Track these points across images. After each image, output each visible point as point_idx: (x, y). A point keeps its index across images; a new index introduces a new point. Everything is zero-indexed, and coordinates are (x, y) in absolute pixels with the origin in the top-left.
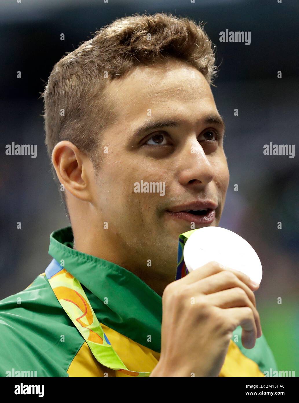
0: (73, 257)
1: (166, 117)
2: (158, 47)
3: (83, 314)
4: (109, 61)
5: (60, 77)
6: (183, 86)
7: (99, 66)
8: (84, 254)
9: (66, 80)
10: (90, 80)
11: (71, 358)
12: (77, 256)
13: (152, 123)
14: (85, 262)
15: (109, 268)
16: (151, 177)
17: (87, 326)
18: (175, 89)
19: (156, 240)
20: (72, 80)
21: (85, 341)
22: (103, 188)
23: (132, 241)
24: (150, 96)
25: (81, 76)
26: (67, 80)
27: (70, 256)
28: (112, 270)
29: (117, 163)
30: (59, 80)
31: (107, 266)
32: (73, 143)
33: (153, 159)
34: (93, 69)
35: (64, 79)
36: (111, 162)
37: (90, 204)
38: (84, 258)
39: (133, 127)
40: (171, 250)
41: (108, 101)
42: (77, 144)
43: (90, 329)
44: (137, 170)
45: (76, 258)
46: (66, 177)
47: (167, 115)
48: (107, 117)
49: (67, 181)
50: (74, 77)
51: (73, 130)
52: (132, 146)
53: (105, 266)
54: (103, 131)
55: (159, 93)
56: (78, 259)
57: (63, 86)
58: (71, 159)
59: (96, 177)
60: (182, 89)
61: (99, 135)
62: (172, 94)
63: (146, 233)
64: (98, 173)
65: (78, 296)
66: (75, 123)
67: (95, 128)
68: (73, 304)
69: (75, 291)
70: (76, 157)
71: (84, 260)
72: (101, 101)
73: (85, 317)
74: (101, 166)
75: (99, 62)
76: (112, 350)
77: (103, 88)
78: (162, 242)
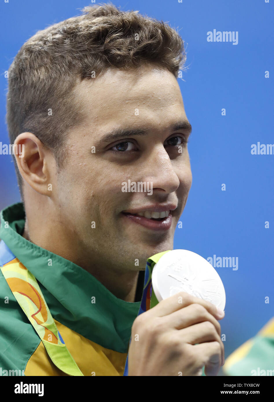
0: (27, 249)
1: (135, 126)
2: (132, 52)
3: (38, 310)
4: (80, 59)
5: (27, 64)
6: (154, 94)
7: (70, 63)
8: (39, 248)
9: (34, 70)
10: (59, 76)
11: (28, 358)
12: (32, 248)
13: (121, 131)
14: (40, 256)
15: (65, 266)
16: (114, 182)
17: (42, 323)
18: (146, 96)
19: (113, 242)
20: (40, 72)
21: (41, 340)
22: (64, 186)
23: (89, 241)
24: (120, 103)
25: (50, 70)
26: (36, 71)
27: (24, 247)
28: (68, 268)
29: (81, 165)
30: (26, 67)
31: (63, 263)
32: (37, 137)
33: (117, 165)
34: (63, 65)
35: (32, 68)
36: (75, 163)
37: (49, 198)
38: (39, 252)
39: (101, 132)
40: (129, 254)
41: (77, 101)
42: (41, 138)
43: (45, 327)
44: (101, 175)
45: (31, 250)
46: (27, 169)
47: (136, 124)
48: (75, 117)
49: (27, 173)
50: (43, 70)
51: (39, 123)
52: (98, 150)
53: (61, 263)
54: (69, 130)
55: (130, 100)
56: (33, 252)
57: (31, 76)
58: (33, 151)
59: (58, 174)
60: (153, 96)
61: (65, 134)
62: (143, 101)
63: (104, 235)
64: (60, 170)
65: (33, 290)
66: (40, 117)
67: (61, 126)
68: (28, 298)
69: (29, 284)
70: (38, 149)
71: (39, 254)
72: (69, 100)
73: (40, 313)
74: (64, 165)
75: (70, 58)
76: (66, 351)
77: (72, 86)
78: (120, 246)
